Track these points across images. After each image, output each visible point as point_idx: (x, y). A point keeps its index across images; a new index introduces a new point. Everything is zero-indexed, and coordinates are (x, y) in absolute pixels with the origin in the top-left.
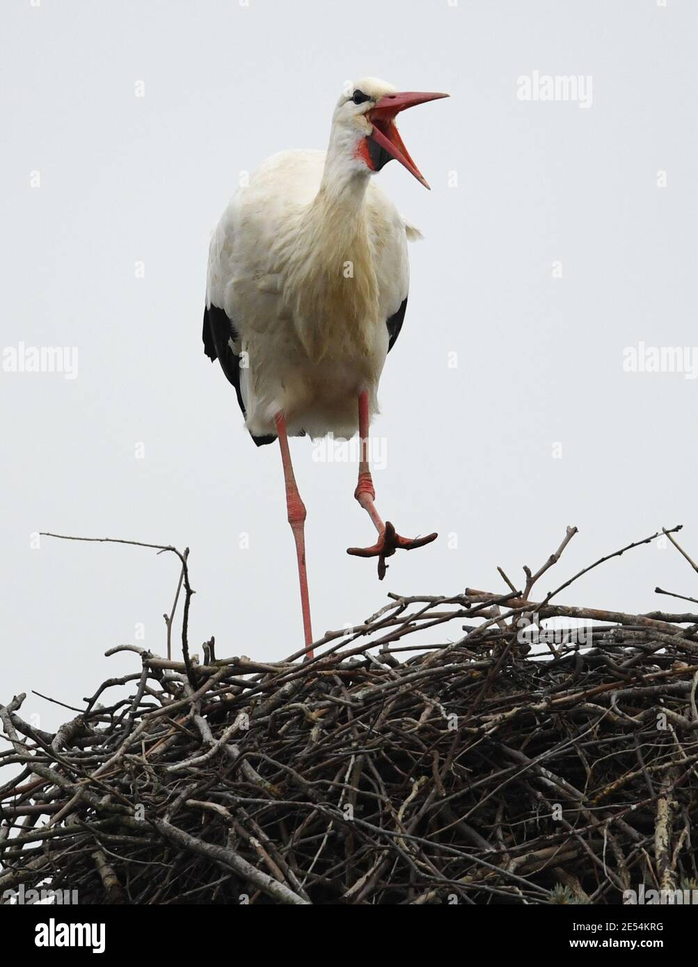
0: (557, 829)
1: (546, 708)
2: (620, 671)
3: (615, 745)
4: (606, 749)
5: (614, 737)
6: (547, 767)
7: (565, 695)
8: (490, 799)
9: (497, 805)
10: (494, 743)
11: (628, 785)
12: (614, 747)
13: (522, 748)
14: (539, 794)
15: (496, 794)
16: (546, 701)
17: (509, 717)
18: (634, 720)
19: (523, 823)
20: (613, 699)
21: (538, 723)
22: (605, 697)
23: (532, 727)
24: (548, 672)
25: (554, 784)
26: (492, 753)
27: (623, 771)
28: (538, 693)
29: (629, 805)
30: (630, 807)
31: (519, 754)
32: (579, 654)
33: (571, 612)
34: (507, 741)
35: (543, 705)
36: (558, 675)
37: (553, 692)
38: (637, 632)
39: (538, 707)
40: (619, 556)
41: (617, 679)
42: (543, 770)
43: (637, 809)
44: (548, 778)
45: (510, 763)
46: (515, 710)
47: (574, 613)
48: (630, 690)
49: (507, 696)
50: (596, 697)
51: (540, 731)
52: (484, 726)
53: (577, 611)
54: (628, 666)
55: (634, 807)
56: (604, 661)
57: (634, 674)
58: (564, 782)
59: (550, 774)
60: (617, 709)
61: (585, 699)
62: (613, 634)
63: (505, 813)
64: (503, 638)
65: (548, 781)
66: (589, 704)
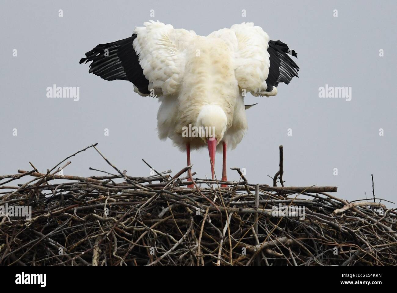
0: (56, 262)
1: (50, 216)
2: (77, 200)
3: (77, 228)
4: (74, 230)
5: (77, 225)
6: (51, 238)
7: (56, 210)
8: (29, 251)
9: (33, 253)
10: (31, 230)
11: (83, 244)
12: (77, 229)
13: (42, 231)
14: (49, 249)
15: (32, 249)
16: (49, 213)
17: (35, 220)
18: (82, 219)
19: (43, 260)
20: (75, 211)
21: (48, 221)
22: (72, 210)
23: (45, 223)
24: (51, 201)
25: (54, 244)
26: (30, 233)
27: (81, 238)
28: (46, 210)
29: (81, 252)
30: (81, 253)
31: (41, 233)
32: (62, 194)
33: (59, 177)
34: (36, 228)
35: (48, 214)
36: (55, 202)
37: (52, 209)
38: (84, 185)
39: (46, 215)
40: (74, 156)
41: (76, 203)
42: (50, 239)
43: (84, 254)
44: (51, 242)
45: (37, 237)
46: (38, 217)
47: (61, 178)
48: (81, 207)
49: (35, 211)
50: (68, 210)
51: (49, 224)
52: (25, 224)
53: (62, 176)
54: (81, 198)
55: (83, 253)
56: (72, 196)
57: (83, 201)
58: (58, 244)
59: (52, 241)
60: (76, 215)
61: (64, 212)
62: (75, 186)
63: (36, 256)
64: (32, 188)
65: (52, 243)
66: (66, 213)
